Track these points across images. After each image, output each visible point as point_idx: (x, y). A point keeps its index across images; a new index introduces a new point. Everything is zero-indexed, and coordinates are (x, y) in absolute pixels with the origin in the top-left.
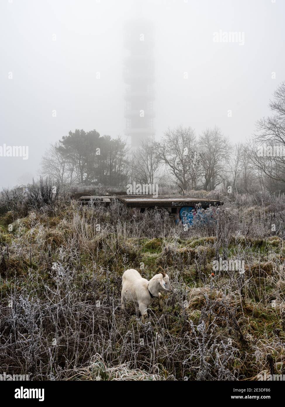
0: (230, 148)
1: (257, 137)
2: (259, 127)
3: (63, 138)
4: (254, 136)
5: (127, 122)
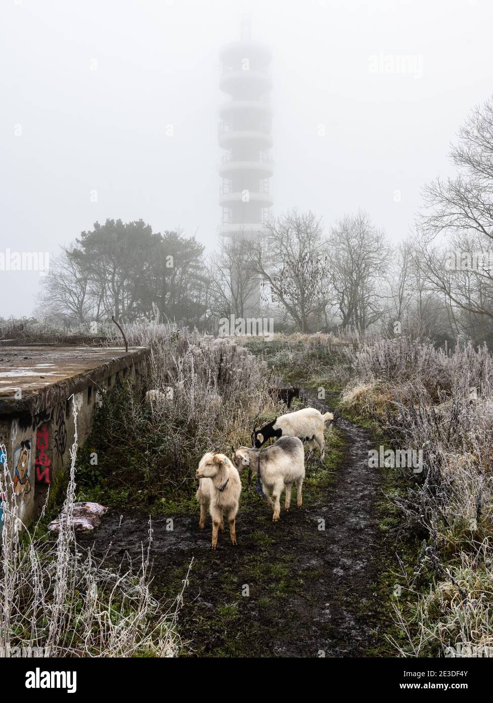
0: (389, 251)
1: (426, 220)
2: (428, 199)
3: (83, 234)
4: (419, 218)
5: (223, 212)
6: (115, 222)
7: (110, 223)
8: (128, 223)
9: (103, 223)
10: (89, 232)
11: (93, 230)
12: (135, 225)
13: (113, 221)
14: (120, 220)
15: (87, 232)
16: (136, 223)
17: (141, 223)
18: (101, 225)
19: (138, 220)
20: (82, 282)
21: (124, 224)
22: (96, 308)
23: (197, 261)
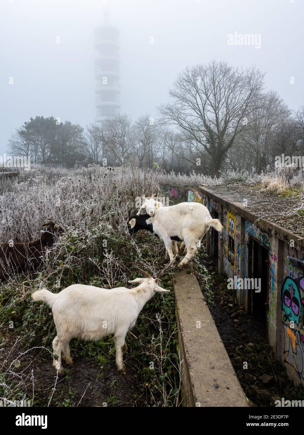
5: (98, 111)
6: (40, 117)
7: (38, 118)
8: (46, 118)
9: (34, 118)
10: (28, 122)
11: (30, 121)
12: (49, 119)
13: (39, 117)
14: (42, 116)
15: (27, 122)
16: (50, 118)
17: (52, 118)
18: (34, 119)
19: (51, 117)
20: (27, 145)
21: (44, 118)
22: (35, 157)
23: (81, 135)
